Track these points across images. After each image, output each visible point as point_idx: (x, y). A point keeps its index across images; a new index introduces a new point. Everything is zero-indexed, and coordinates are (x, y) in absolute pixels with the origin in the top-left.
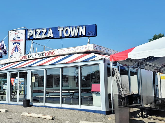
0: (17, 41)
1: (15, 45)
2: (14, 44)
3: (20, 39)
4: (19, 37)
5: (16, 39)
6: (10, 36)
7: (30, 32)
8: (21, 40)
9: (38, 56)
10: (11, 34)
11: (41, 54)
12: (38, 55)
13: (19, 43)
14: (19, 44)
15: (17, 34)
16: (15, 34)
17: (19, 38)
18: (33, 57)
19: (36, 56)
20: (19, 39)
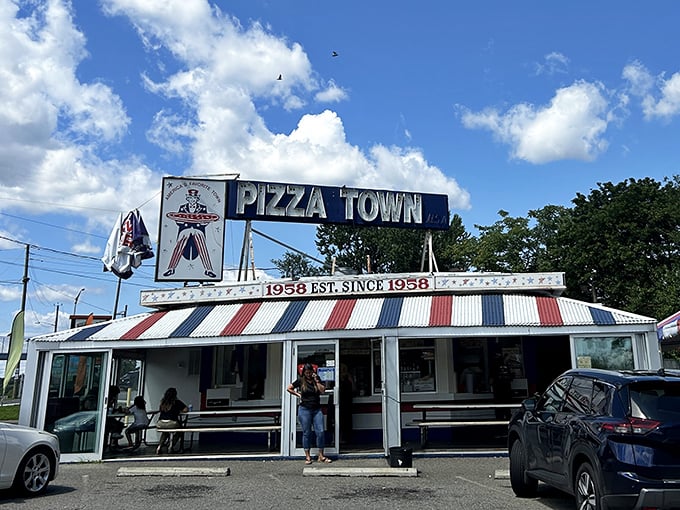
0: (195, 217)
1: (187, 233)
2: (182, 228)
3: (205, 212)
4: (202, 206)
5: (192, 210)
6: (169, 195)
7: (248, 193)
8: (210, 217)
9: (355, 289)
10: (174, 190)
11: (371, 283)
12: (356, 284)
13: (202, 228)
14: (201, 233)
15: (197, 192)
16: (190, 191)
17: (203, 209)
18: (333, 290)
19: (351, 289)
20: (202, 211)
